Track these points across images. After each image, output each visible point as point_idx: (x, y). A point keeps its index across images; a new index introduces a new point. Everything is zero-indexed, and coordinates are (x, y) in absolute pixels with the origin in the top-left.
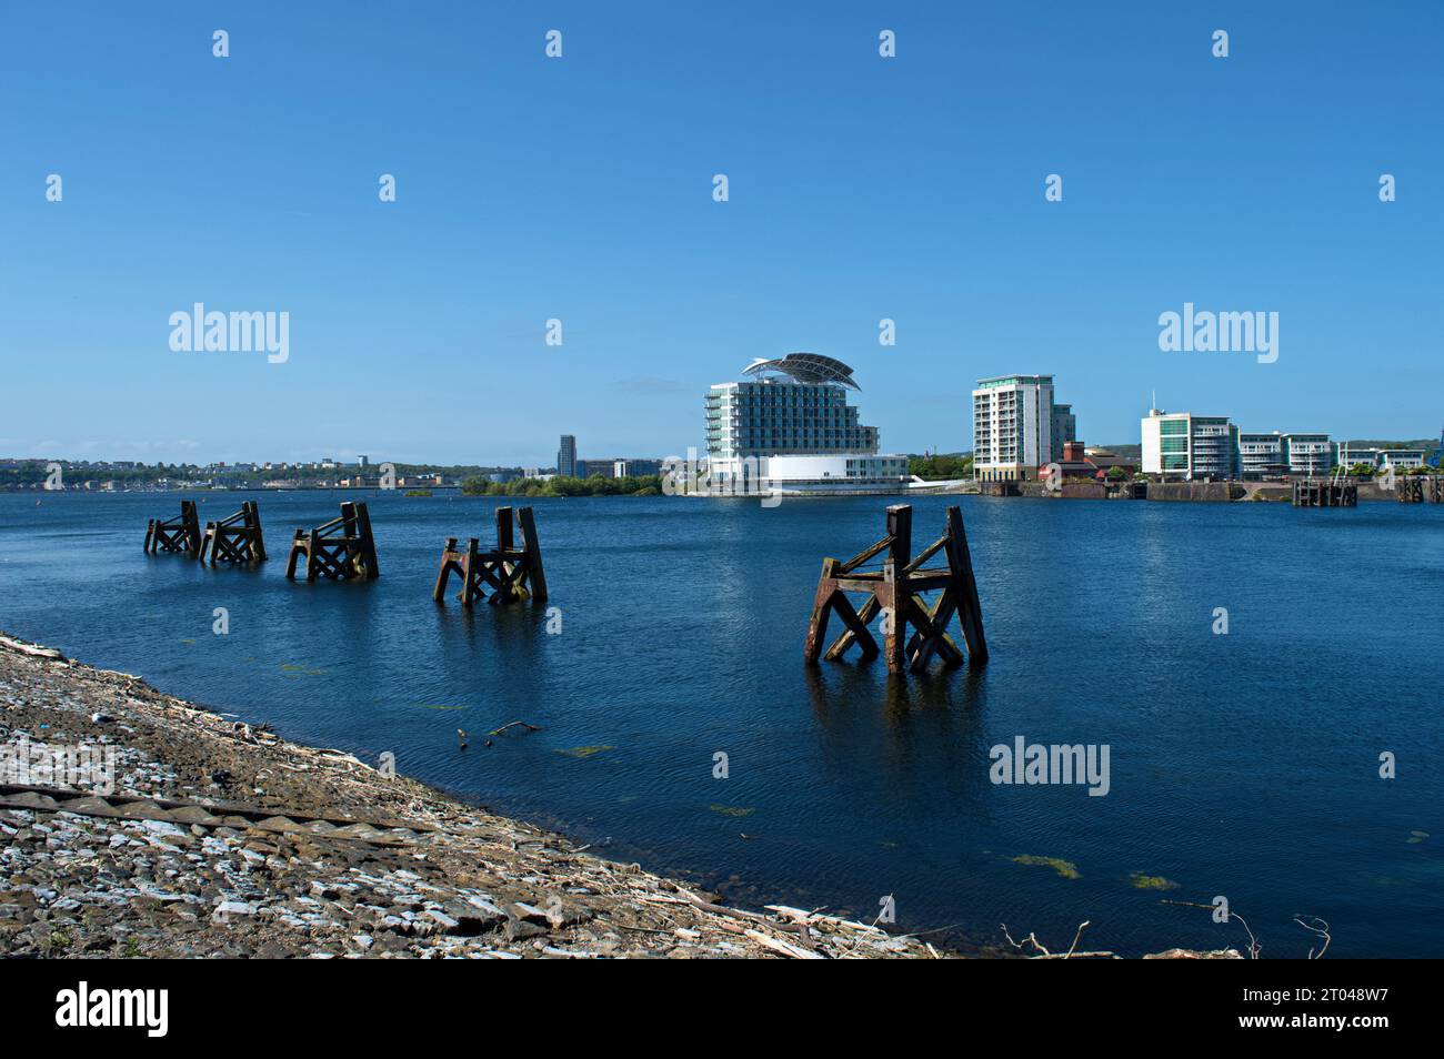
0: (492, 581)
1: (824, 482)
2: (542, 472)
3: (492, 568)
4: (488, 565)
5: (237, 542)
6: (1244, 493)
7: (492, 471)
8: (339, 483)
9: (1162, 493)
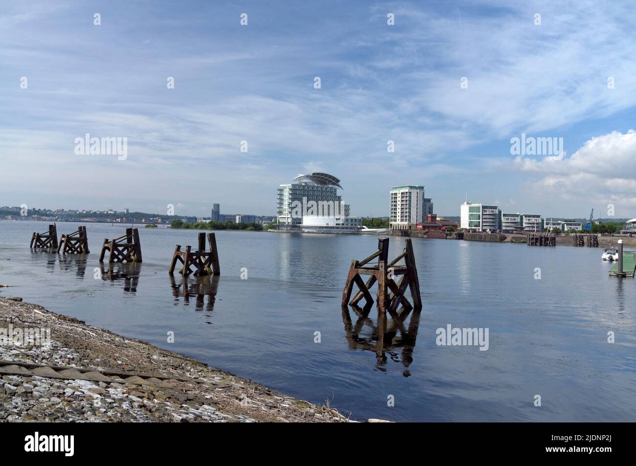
0: (196, 264)
1: (326, 227)
2: (205, 219)
3: (196, 259)
4: (194, 257)
5: (76, 244)
6: (506, 238)
7: (183, 218)
8: (116, 220)
9: (470, 237)
